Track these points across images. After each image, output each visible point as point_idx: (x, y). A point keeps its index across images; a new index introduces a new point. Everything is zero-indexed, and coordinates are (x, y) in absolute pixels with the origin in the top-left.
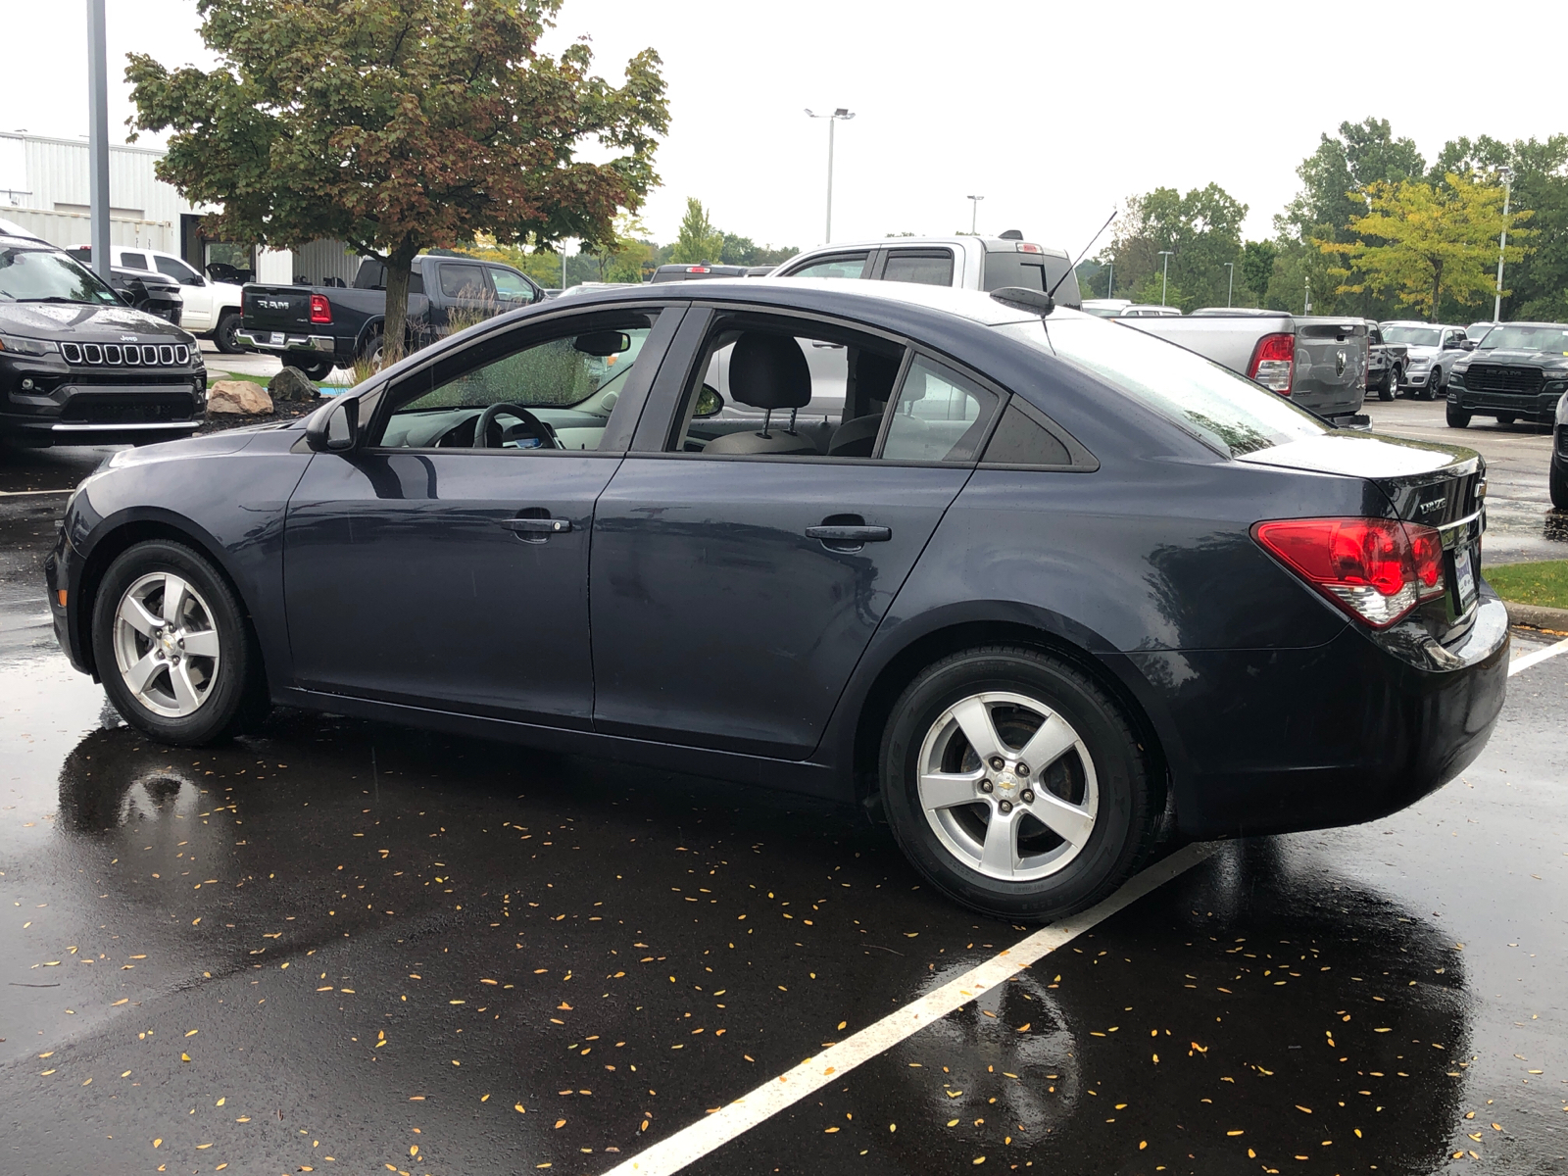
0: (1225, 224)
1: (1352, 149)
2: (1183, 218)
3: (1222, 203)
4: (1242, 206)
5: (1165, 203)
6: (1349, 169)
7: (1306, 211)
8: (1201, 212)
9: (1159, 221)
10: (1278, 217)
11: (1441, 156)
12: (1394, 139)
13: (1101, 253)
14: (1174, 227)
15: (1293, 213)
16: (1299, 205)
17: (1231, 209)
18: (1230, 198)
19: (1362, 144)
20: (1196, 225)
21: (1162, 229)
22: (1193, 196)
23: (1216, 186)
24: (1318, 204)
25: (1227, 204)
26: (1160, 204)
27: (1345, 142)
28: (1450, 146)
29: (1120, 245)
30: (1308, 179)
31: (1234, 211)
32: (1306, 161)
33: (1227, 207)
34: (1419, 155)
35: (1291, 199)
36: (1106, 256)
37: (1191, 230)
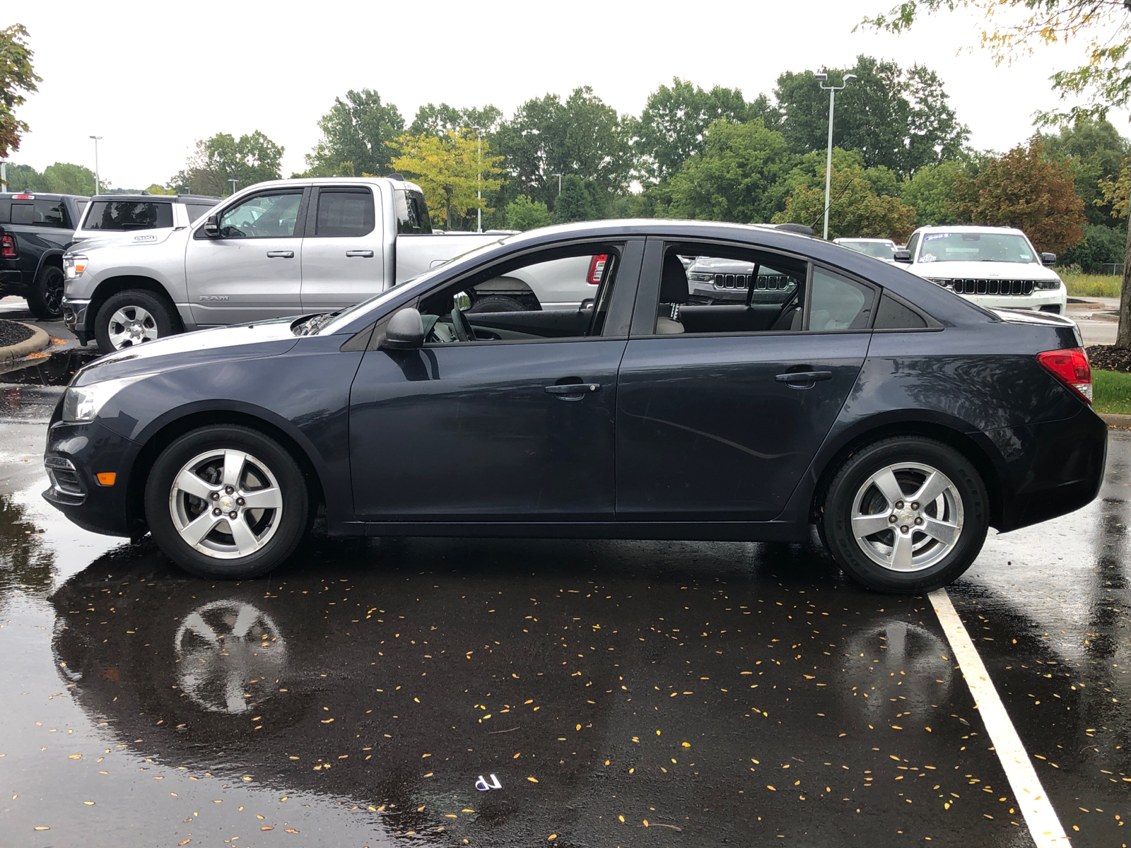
0: (269, 161)
1: (356, 111)
2: (238, 156)
3: (265, 146)
4: (280, 148)
5: (224, 145)
6: (354, 123)
7: (326, 152)
8: (252, 151)
9: (221, 158)
10: (308, 156)
11: (417, 116)
12: (383, 104)
13: (172, 180)
14: (233, 162)
15: (319, 153)
16: (321, 148)
17: (273, 150)
18: (271, 142)
19: (362, 107)
20: (248, 161)
21: (224, 163)
22: (244, 140)
23: (260, 133)
24: (335, 147)
25: (269, 146)
26: (220, 145)
27: (351, 105)
28: (422, 109)
29: (185, 174)
30: (326, 129)
31: (275, 151)
32: (324, 117)
33: (270, 149)
34: (401, 115)
35: (316, 144)
36: (176, 182)
37: (244, 164)
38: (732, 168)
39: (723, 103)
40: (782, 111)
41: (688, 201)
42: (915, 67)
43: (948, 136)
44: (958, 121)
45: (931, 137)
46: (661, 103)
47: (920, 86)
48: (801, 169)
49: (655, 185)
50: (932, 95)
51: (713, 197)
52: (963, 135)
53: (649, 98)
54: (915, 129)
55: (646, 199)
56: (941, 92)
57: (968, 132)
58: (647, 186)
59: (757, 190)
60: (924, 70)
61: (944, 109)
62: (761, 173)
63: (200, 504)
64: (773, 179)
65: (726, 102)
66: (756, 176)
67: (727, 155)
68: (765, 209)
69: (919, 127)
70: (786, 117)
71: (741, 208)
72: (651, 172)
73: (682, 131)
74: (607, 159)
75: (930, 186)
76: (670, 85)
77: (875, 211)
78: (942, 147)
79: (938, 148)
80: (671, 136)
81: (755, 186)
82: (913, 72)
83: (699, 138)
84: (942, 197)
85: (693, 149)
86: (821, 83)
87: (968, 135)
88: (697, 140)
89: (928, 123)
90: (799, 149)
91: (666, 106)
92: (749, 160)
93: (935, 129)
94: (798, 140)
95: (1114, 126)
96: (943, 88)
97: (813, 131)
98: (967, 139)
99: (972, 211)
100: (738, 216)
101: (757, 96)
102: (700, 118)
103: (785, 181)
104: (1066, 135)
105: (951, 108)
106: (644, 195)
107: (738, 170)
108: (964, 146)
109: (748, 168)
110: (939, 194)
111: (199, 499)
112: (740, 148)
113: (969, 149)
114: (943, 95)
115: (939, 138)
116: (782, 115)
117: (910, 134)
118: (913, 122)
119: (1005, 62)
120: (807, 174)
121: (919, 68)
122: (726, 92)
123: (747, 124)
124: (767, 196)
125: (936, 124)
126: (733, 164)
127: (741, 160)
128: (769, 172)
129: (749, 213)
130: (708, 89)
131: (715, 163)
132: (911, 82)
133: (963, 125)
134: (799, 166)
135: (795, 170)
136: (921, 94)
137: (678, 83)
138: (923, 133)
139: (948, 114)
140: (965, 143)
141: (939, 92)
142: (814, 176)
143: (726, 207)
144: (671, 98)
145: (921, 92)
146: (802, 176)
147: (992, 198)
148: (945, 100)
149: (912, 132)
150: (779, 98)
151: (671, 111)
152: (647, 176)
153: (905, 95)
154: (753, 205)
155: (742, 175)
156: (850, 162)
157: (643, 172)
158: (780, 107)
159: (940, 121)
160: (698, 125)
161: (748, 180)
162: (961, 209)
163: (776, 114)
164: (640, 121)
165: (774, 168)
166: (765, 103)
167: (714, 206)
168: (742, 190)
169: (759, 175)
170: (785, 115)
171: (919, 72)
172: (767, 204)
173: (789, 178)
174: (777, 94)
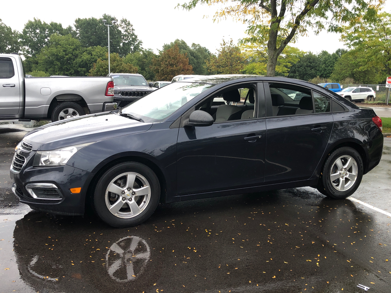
38: (61, 52)
39: (55, 28)
40: (78, 32)
41: (45, 63)
42: (123, 19)
43: (135, 44)
44: (138, 38)
45: (129, 44)
46: (30, 27)
47: (125, 26)
48: (87, 53)
49: (30, 57)
50: (129, 29)
51: (55, 62)
52: (140, 43)
53: (25, 25)
54: (124, 41)
55: (27, 62)
56: (132, 28)
57: (142, 43)
58: (27, 57)
59: (71, 60)
60: (126, 20)
61: (133, 34)
62: (72, 54)
63: (116, 197)
64: (76, 56)
65: (55, 27)
66: (70, 55)
67: (59, 47)
68: (74, 67)
69: (126, 40)
70: (79, 34)
71: (65, 66)
72: (28, 52)
73: (39, 37)
74: (10, 47)
75: (131, 60)
76: (33, 21)
77: (126, 69)
78: (133, 47)
79: (132, 47)
80: (35, 39)
81: (70, 59)
82: (122, 21)
83: (46, 40)
84: (136, 64)
85: (44, 44)
86: (104, 23)
87: (142, 44)
88: (45, 41)
89: (128, 39)
90: (85, 45)
91: (32, 28)
92: (67, 49)
93: (131, 41)
94: (84, 42)
95: (186, 42)
96: (133, 27)
97: (89, 40)
98: (141, 45)
99: (159, 69)
100: (65, 69)
101: (68, 26)
102: (46, 33)
103: (81, 57)
104: (172, 45)
105: (136, 34)
106: (26, 61)
107: (63, 52)
108: (140, 47)
109: (67, 52)
110: (135, 63)
111: (115, 194)
112: (64, 45)
113: (142, 48)
114: (133, 30)
115: (132, 44)
116: (77, 33)
117: (122, 42)
118: (124, 38)
119: (216, 21)
120: (89, 55)
121: (124, 20)
122: (56, 24)
123: (65, 36)
124: (75, 62)
125: (131, 39)
126: (61, 50)
127: (64, 49)
128: (75, 53)
129: (69, 68)
130: (48, 23)
131: (54, 50)
132: (122, 24)
133: (140, 40)
134: (86, 52)
135: (85, 53)
136: (125, 29)
137: (35, 20)
138: (127, 42)
139: (135, 36)
140: (141, 46)
141: (131, 28)
142: (92, 55)
143: (60, 66)
144: (34, 25)
145: (125, 28)
146: (87, 55)
147: (165, 65)
148: (133, 31)
149: (123, 41)
150: (76, 27)
151: (34, 30)
152: (27, 54)
153: (120, 29)
154: (70, 65)
155: (65, 55)
156: (104, 51)
157: (25, 52)
158: (77, 31)
159: (132, 38)
160: (45, 35)
161: (68, 56)
162: (155, 68)
163: (75, 33)
164: (22, 33)
165: (77, 52)
166: (71, 29)
167: (55, 65)
168: (66, 60)
169: (72, 55)
170: (79, 33)
171: (124, 21)
172: (75, 65)
173: (83, 56)
174: (75, 26)
